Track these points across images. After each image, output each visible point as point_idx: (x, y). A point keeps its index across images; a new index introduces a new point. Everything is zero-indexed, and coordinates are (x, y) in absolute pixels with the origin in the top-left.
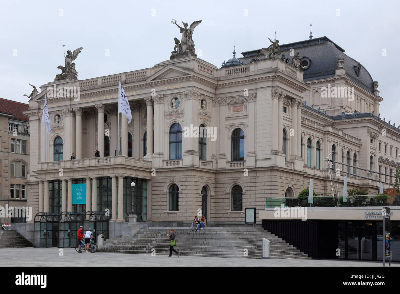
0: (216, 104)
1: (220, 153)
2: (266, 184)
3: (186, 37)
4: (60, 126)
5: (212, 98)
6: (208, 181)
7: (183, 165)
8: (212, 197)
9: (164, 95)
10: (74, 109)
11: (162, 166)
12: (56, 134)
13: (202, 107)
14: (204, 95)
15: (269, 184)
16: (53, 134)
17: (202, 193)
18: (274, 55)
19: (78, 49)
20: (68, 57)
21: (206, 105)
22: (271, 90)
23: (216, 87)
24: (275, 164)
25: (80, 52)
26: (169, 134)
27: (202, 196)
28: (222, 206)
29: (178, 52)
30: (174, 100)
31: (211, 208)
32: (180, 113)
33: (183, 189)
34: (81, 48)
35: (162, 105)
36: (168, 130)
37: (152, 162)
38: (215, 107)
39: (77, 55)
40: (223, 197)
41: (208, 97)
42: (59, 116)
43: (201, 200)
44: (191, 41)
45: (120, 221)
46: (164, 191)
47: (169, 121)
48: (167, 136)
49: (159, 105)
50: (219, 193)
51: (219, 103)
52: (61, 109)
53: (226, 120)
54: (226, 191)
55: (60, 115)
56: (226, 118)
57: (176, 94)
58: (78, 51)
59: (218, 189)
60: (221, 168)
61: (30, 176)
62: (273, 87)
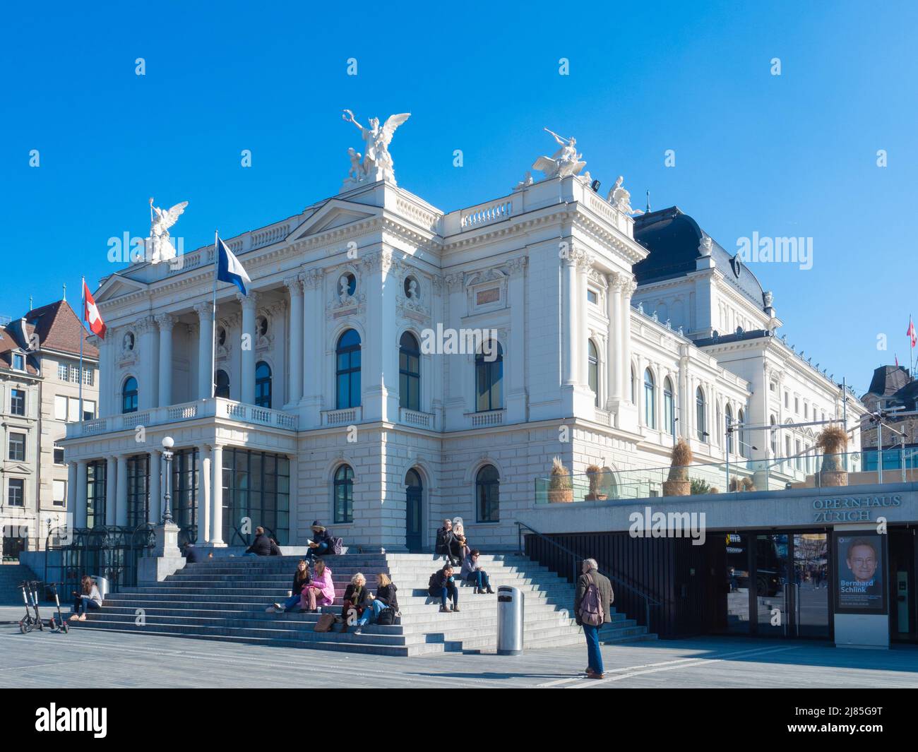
0: (441, 289)
1: (452, 396)
5: (432, 276)
6: (421, 457)
7: (362, 419)
8: (434, 493)
9: (323, 269)
10: (156, 317)
11: (320, 424)
12: (127, 372)
13: (409, 295)
14: (411, 266)
16: (122, 373)
17: (406, 483)
21: (417, 290)
23: (441, 252)
26: (335, 354)
27: (407, 490)
31: (430, 516)
32: (356, 305)
33: (361, 474)
35: (319, 291)
36: (332, 344)
37: (298, 417)
38: (440, 296)
40: (456, 491)
41: (422, 274)
42: (131, 335)
43: (405, 499)
46: (323, 480)
48: (332, 358)
49: (314, 291)
50: (448, 483)
51: (448, 287)
52: (133, 319)
53: (463, 322)
54: (463, 478)
55: (133, 332)
56: (462, 318)
57: (347, 265)
59: (447, 475)
62: (562, 239)
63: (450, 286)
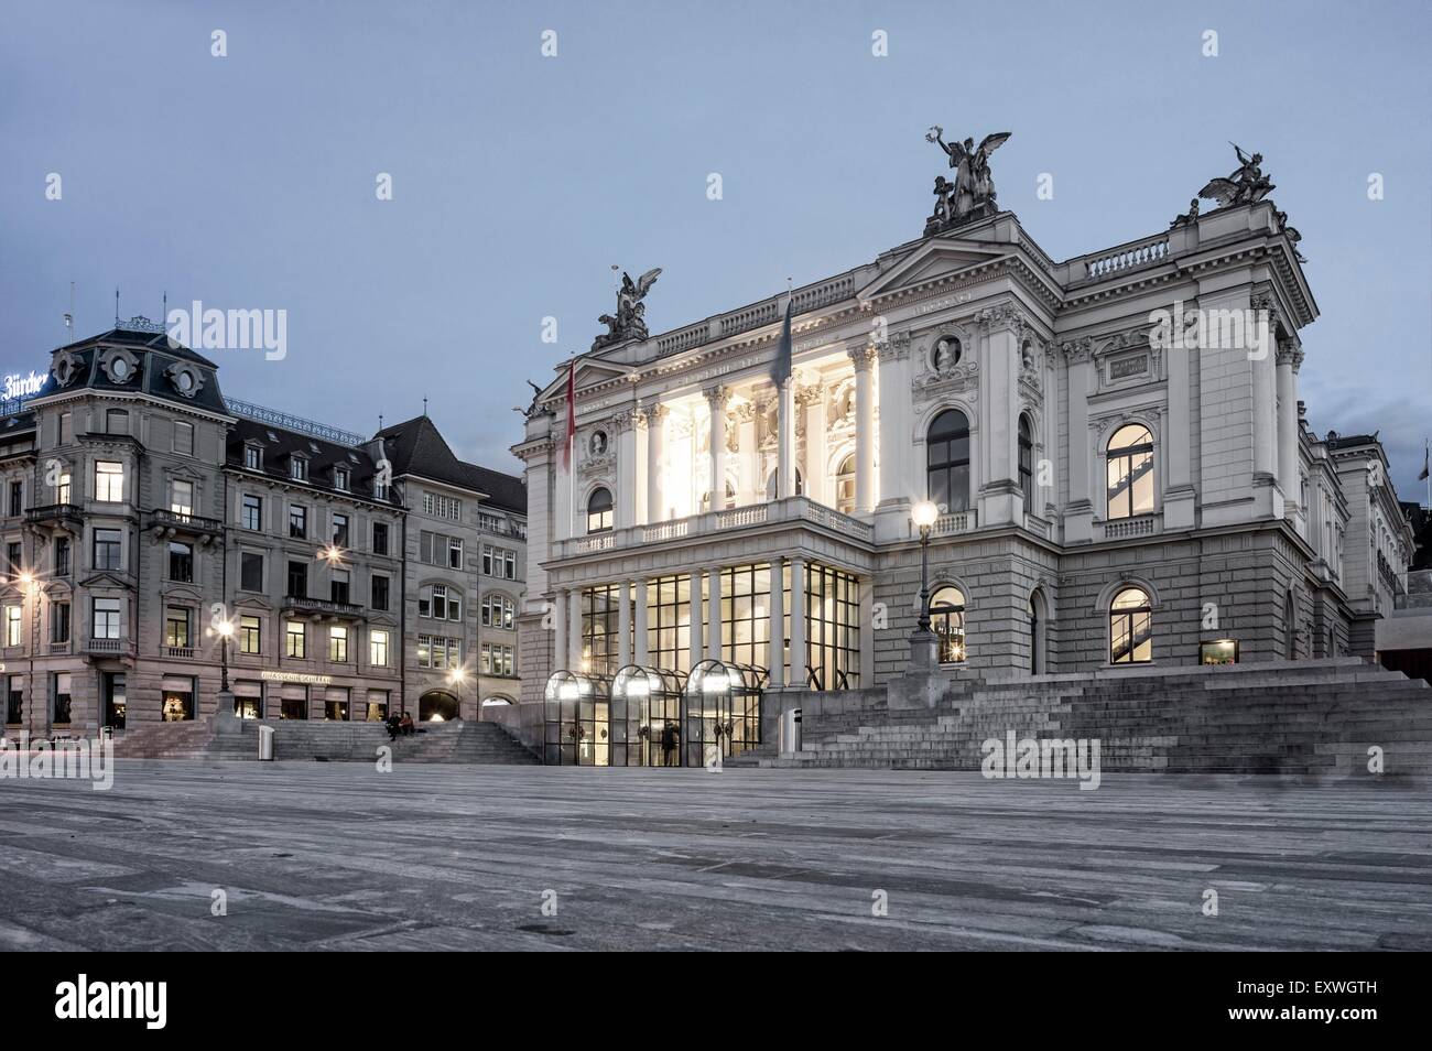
0: (1055, 361)
1: (1071, 500)
2: (1238, 575)
3: (971, 173)
4: (607, 459)
5: (1046, 342)
6: (1043, 578)
7: (977, 526)
8: (1052, 626)
9: (911, 333)
10: (642, 410)
11: (907, 535)
12: (596, 480)
13: (1026, 364)
14: (1031, 326)
15: (1250, 574)
16: (588, 482)
17: (1030, 612)
18: (1253, 194)
19: (650, 273)
20: (625, 290)
22: (1249, 294)
23: (1059, 311)
24: (1267, 512)
25: (654, 280)
26: (925, 443)
27: (1031, 619)
28: (1080, 651)
29: (948, 218)
30: (943, 345)
31: (1047, 656)
32: (963, 376)
33: (978, 598)
34: (659, 271)
35: (904, 362)
36: (922, 433)
37: (873, 527)
38: (1052, 369)
39: (647, 287)
40: (1081, 624)
41: (1037, 339)
42: (603, 436)
43: (1030, 631)
44: (987, 182)
45: (799, 689)
46: (915, 607)
47: (925, 405)
48: (922, 450)
49: (895, 363)
50: (1069, 614)
51: (1066, 357)
52: (608, 413)
53: (1089, 403)
54: (1094, 606)
56: (1088, 397)
57: (949, 325)
58: (651, 279)
59: (1067, 603)
60: (1079, 542)
61: (528, 601)
62: (1253, 284)
63: (1069, 356)
